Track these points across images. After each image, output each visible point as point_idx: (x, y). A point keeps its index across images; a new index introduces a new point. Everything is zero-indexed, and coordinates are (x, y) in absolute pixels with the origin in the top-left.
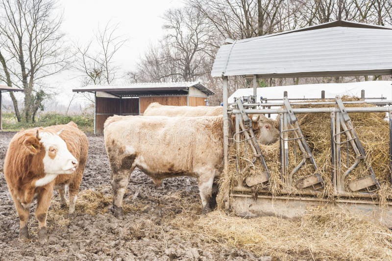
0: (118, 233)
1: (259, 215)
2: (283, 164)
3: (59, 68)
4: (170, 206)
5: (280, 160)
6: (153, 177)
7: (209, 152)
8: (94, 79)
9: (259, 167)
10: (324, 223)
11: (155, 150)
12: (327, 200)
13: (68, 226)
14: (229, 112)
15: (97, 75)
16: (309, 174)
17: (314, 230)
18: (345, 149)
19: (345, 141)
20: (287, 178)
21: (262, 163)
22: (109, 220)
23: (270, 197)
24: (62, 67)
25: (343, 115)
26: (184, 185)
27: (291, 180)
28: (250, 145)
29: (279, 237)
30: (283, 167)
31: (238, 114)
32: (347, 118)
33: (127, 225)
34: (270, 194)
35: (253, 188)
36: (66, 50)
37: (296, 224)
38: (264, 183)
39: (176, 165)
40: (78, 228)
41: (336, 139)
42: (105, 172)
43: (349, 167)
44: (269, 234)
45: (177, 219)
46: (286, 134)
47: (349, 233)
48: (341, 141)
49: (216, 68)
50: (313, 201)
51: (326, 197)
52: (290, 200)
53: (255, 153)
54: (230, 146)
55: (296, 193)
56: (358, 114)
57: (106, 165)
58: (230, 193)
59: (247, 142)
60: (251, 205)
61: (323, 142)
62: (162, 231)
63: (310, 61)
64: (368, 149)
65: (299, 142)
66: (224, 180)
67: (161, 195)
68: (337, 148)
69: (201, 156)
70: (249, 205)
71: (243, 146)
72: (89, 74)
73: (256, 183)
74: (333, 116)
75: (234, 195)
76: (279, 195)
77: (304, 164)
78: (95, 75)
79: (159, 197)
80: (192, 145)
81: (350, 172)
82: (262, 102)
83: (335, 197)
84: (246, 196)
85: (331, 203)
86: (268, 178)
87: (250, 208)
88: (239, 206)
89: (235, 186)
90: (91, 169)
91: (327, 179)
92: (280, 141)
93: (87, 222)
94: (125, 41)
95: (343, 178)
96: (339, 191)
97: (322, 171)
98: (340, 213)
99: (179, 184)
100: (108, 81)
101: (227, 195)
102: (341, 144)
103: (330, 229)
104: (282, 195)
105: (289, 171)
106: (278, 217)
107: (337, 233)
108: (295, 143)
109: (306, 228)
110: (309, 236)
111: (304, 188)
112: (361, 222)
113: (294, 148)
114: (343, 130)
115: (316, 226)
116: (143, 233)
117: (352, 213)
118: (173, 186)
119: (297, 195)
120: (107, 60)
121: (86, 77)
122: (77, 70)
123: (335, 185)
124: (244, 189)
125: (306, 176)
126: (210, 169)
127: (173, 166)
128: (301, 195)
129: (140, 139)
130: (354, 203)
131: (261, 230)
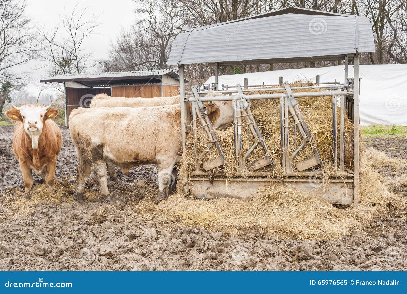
0: (81, 219)
1: (216, 196)
2: (237, 149)
3: (26, 57)
4: (135, 193)
5: (234, 144)
6: (120, 166)
7: (172, 140)
8: (63, 68)
9: (215, 152)
10: (274, 200)
11: (119, 140)
12: (277, 180)
13: (33, 215)
14: (186, 100)
15: (66, 64)
16: (260, 157)
17: (264, 208)
18: (293, 133)
19: (293, 124)
20: (241, 160)
21: (218, 148)
22: (73, 207)
23: (225, 179)
24: (29, 56)
25: (291, 100)
26: (151, 173)
27: (244, 163)
28: (206, 131)
29: (233, 215)
30: (237, 151)
31: (195, 101)
32: (294, 102)
33: (91, 211)
34: (225, 177)
35: (210, 172)
36: (32, 37)
37: (249, 204)
38: (220, 167)
39: (141, 153)
40: (42, 216)
41: (284, 123)
42: (73, 163)
43: (297, 148)
44: (224, 213)
45: (140, 204)
46: (239, 120)
47: (295, 209)
48: (289, 125)
49: (172, 57)
50: (265, 182)
51: (276, 177)
52: (244, 181)
53: (211, 139)
54: (188, 133)
55: (248, 175)
56: (307, 98)
57: (74, 157)
58: (188, 178)
59: (204, 128)
60: (209, 188)
61: (273, 126)
62: (124, 216)
63: (261, 48)
64: (313, 131)
65: (251, 127)
66: (182, 166)
67: (127, 183)
68: (286, 132)
69: (164, 143)
70: (206, 188)
71: (200, 132)
72: (58, 63)
73: (213, 168)
74: (282, 102)
75: (192, 179)
76: (233, 178)
77: (256, 147)
78: (64, 65)
79: (125, 185)
80: (155, 134)
81: (298, 153)
82: (223, 90)
83: (284, 177)
84: (203, 179)
85: (280, 183)
86: (223, 162)
87: (208, 191)
88: (198, 189)
89: (193, 170)
90: (59, 161)
91: (277, 160)
92: (234, 127)
93: (52, 210)
94: (94, 27)
95: (291, 159)
96: (287, 171)
97: (272, 153)
98: (288, 191)
99: (146, 173)
100: (78, 70)
101: (186, 180)
102: (289, 128)
103: (279, 206)
104: (236, 177)
105: (242, 155)
106: (232, 197)
107: (284, 209)
108: (247, 128)
109: (257, 206)
110: (260, 213)
111: (256, 170)
112: (306, 199)
113: (247, 133)
114: (291, 115)
115: (266, 204)
116: (106, 217)
117: (299, 191)
118: (140, 174)
119: (250, 177)
120: (76, 48)
121: (55, 66)
122: (45, 59)
123: (284, 166)
124: (201, 173)
125: (258, 159)
126: (172, 156)
127: (137, 155)
128: (254, 176)
129: (104, 130)
130: (301, 182)
131: (216, 210)
